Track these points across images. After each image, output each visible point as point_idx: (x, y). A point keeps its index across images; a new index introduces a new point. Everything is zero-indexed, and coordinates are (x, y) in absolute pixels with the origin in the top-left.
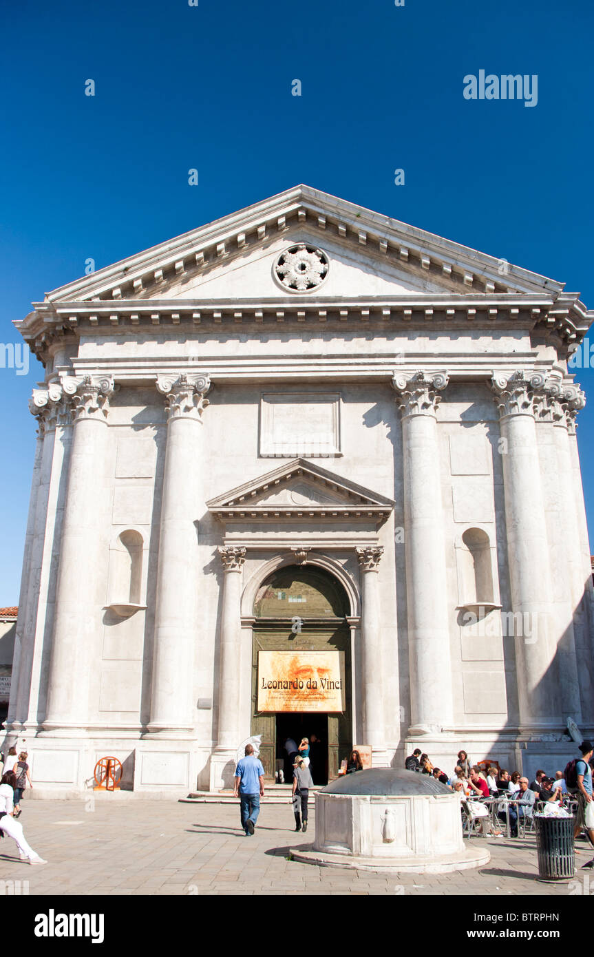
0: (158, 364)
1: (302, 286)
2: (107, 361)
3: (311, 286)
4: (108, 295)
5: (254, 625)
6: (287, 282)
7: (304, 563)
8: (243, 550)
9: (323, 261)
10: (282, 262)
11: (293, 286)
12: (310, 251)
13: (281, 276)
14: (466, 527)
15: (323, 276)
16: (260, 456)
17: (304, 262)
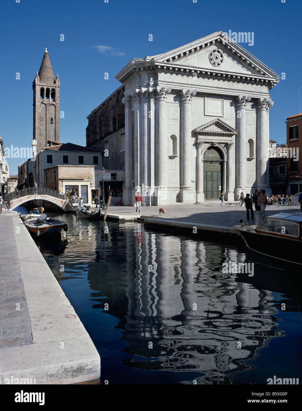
0: (181, 85)
1: (216, 64)
2: (168, 82)
3: (218, 65)
4: (168, 60)
5: (204, 161)
6: (212, 62)
7: (215, 146)
8: (203, 142)
9: (222, 56)
10: (211, 55)
11: (214, 64)
12: (218, 52)
13: (211, 60)
14: (249, 138)
15: (221, 61)
16: (205, 115)
17: (217, 56)
